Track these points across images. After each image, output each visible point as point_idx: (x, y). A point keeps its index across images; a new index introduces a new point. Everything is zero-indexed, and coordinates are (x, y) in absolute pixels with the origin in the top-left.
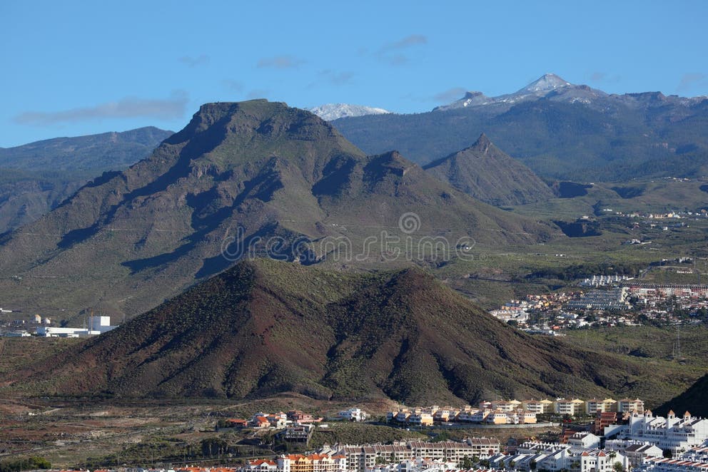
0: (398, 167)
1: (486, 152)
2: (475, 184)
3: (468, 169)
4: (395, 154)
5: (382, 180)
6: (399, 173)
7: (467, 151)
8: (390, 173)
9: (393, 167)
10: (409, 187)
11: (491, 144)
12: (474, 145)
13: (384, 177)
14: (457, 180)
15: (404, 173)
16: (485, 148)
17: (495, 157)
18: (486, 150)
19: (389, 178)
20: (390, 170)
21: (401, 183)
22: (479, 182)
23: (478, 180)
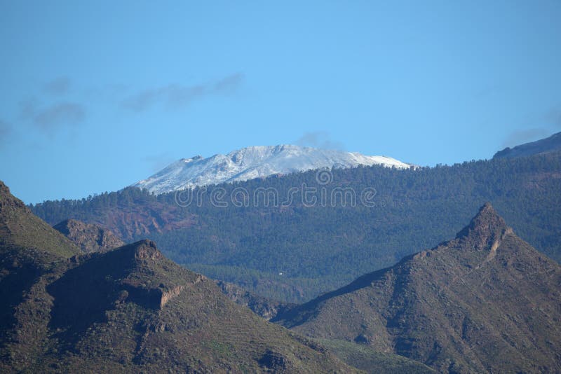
0: (148, 283)
1: (492, 255)
2: (457, 338)
3: (442, 298)
4: (142, 251)
5: (104, 320)
6: (150, 299)
7: (441, 250)
8: (127, 300)
9: (134, 283)
10: (174, 338)
11: (509, 231)
12: (462, 235)
13: (108, 313)
14: (406, 326)
15: (164, 300)
16: (491, 244)
17: (518, 266)
18: (496, 246)
19: (123, 314)
20: (126, 293)
21: (153, 328)
22: (470, 332)
23: (465, 326)
